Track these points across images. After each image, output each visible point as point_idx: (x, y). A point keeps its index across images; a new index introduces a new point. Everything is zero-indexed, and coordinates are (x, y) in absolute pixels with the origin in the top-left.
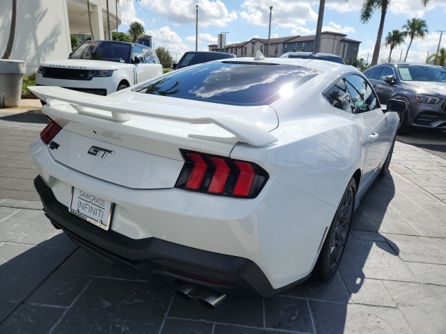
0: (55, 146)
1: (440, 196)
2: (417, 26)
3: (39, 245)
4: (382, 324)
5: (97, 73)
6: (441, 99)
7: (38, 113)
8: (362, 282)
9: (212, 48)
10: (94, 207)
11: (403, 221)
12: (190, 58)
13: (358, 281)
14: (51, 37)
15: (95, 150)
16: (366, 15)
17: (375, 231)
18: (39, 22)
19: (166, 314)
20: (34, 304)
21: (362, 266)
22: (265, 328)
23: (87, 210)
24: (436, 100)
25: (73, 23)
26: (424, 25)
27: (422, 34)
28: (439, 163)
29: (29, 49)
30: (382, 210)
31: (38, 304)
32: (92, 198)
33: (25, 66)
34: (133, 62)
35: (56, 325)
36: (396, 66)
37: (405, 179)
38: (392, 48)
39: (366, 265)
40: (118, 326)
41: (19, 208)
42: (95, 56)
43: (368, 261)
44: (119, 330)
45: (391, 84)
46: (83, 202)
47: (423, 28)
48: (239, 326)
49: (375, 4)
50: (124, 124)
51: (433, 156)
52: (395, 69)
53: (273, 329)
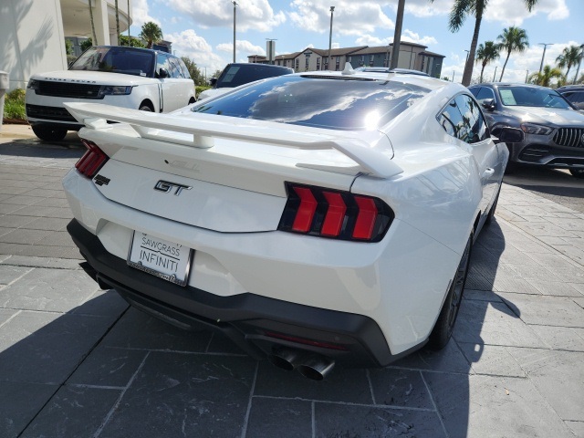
0: (103, 181)
1: (559, 248)
2: (514, 37)
3: (70, 312)
4: (513, 396)
5: (110, 90)
6: (553, 129)
7: (28, 143)
8: (482, 349)
9: (252, 60)
10: (163, 257)
11: (519, 278)
12: (234, 71)
13: (477, 348)
14: (38, 40)
15: (164, 186)
16: (456, 21)
17: (487, 289)
18: (21, 19)
19: (252, 392)
20: (79, 386)
21: (479, 331)
22: (375, 406)
23: (154, 262)
24: (546, 130)
25: (68, 22)
26: (524, 36)
27: (521, 47)
28: (553, 208)
29: (9, 56)
30: (493, 265)
31: (84, 386)
32: (160, 246)
33: (8, 78)
34: (157, 76)
35: (113, 410)
36: (496, 87)
37: (516, 228)
38: (484, 65)
39: (483, 329)
40: (194, 407)
41: (31, 267)
42: (102, 67)
43: (485, 325)
44: (196, 412)
45: (491, 110)
46: (147, 252)
47: (523, 40)
48: (344, 403)
49: (468, 8)
50: (209, 150)
51: (544, 200)
52: (495, 90)
53: (385, 406)
